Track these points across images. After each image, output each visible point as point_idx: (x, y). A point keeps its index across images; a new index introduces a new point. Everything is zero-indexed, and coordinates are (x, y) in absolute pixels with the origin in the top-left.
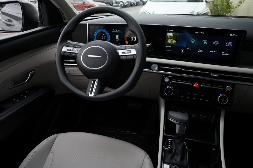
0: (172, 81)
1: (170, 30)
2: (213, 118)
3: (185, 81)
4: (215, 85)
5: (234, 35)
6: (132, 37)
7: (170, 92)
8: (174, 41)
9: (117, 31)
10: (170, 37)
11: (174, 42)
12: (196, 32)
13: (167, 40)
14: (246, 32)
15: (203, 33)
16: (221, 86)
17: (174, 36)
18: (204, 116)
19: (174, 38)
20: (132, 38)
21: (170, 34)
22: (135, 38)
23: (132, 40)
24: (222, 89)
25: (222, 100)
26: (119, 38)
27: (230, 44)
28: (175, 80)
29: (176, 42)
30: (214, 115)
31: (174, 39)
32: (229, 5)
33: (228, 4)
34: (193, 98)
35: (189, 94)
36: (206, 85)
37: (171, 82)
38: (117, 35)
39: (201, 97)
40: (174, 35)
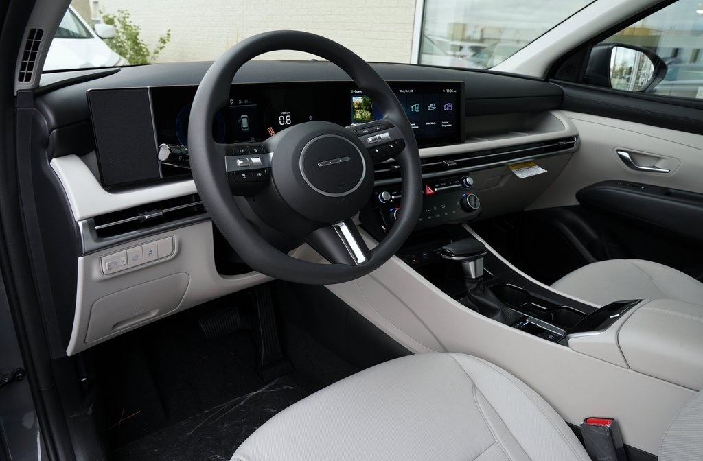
0: (393, 197)
1: (356, 91)
4: (450, 183)
5: (451, 91)
6: (282, 115)
8: (366, 113)
9: (243, 103)
10: (359, 105)
11: (368, 114)
12: (401, 91)
13: (355, 114)
14: (463, 83)
15: (412, 91)
16: (458, 181)
17: (365, 103)
19: (366, 106)
20: (282, 118)
21: (357, 100)
22: (288, 118)
23: (282, 123)
24: (461, 185)
26: (249, 122)
27: (448, 107)
28: (396, 193)
29: (371, 115)
31: (366, 110)
32: (140, 45)
33: (137, 44)
36: (440, 186)
37: (392, 199)
38: (242, 116)
40: (364, 100)
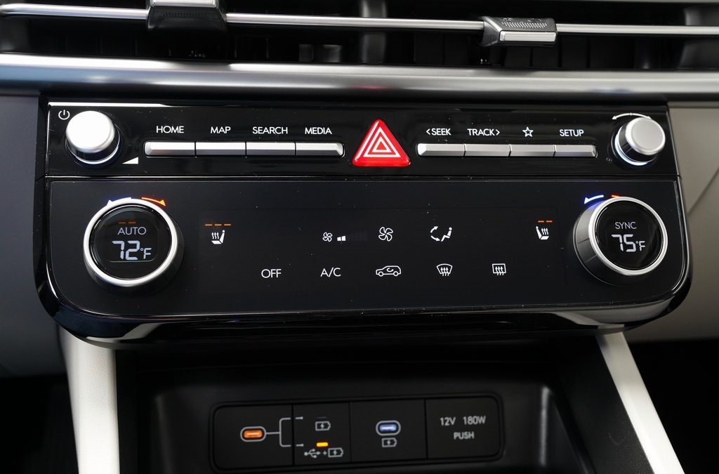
0: (152, 147)
2: (544, 413)
3: (273, 130)
4: (528, 132)
7: (146, 252)
16: (580, 132)
18: (471, 420)
24: (589, 149)
25: (623, 239)
28: (179, 130)
30: (545, 392)
34: (379, 273)
35: (327, 237)
37: (140, 152)
39: (444, 252)
